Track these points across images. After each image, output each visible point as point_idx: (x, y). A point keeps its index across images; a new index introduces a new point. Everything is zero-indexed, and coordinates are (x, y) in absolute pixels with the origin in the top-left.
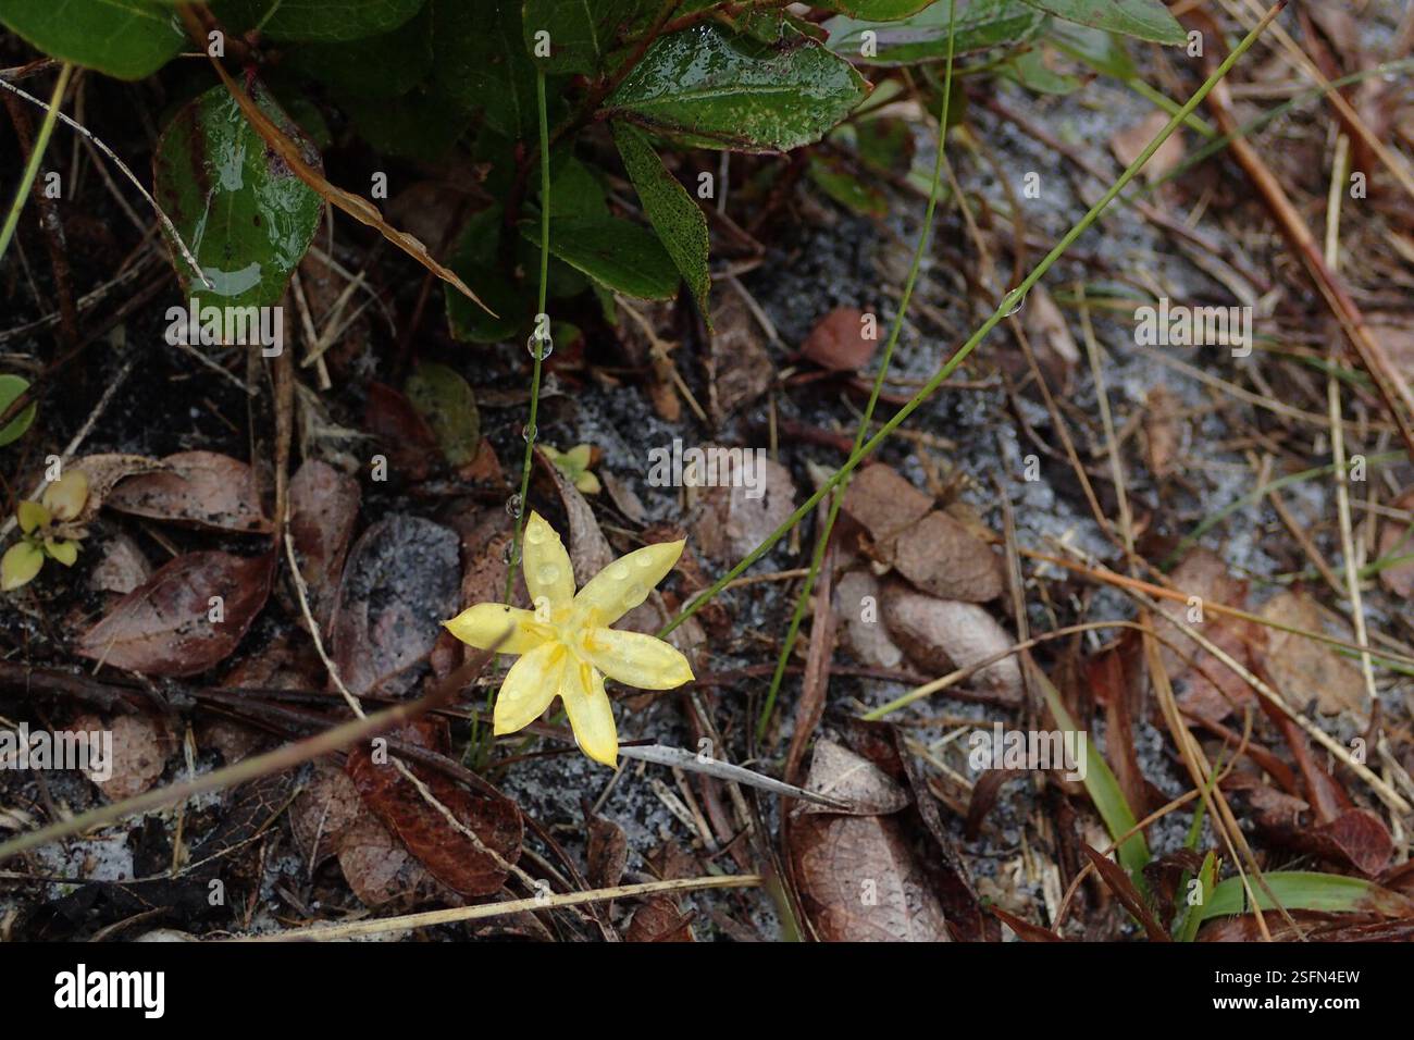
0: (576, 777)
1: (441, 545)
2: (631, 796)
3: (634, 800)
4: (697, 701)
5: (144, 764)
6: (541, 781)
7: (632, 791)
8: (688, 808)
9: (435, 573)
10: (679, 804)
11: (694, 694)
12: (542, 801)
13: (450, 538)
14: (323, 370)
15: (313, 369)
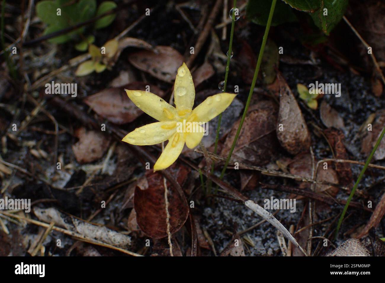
0: (247, 216)
1: (236, 108)
2: (266, 232)
3: (267, 234)
4: (310, 204)
5: (94, 151)
6: (233, 212)
7: (269, 230)
8: (287, 246)
9: (229, 118)
10: (284, 243)
11: (310, 200)
12: (227, 220)
13: (240, 106)
14: (225, 31)
15: (221, 30)
